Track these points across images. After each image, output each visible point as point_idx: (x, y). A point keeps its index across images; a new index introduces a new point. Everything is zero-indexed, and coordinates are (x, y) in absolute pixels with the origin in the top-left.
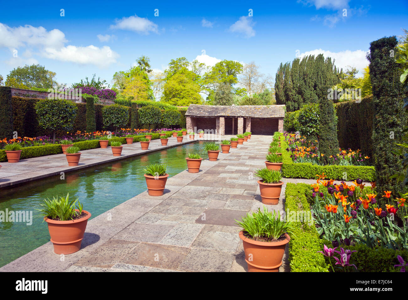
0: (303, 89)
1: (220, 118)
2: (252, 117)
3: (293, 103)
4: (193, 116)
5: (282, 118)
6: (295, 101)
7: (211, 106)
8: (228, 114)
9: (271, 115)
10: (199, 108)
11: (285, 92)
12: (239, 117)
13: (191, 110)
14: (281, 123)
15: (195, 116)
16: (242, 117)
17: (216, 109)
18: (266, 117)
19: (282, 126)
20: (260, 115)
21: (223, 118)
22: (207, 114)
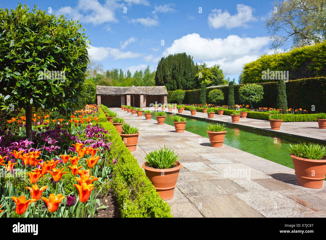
0: (176, 76)
1: (127, 96)
2: (147, 95)
3: (170, 85)
4: (103, 95)
5: (166, 95)
6: (171, 84)
7: (113, 87)
8: (133, 92)
9: (159, 93)
10: (105, 88)
11: (164, 77)
12: (141, 94)
13: (100, 90)
14: (166, 98)
15: (105, 95)
16: (143, 94)
17: (119, 89)
18: (156, 94)
19: (167, 100)
20: (152, 93)
21: (130, 96)
22: (113, 93)
